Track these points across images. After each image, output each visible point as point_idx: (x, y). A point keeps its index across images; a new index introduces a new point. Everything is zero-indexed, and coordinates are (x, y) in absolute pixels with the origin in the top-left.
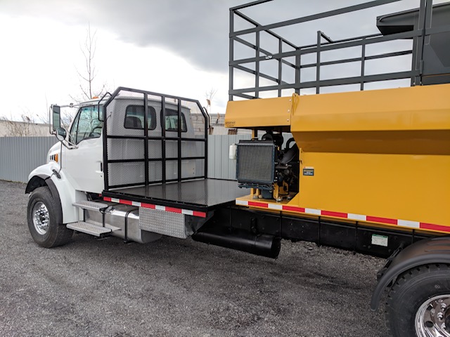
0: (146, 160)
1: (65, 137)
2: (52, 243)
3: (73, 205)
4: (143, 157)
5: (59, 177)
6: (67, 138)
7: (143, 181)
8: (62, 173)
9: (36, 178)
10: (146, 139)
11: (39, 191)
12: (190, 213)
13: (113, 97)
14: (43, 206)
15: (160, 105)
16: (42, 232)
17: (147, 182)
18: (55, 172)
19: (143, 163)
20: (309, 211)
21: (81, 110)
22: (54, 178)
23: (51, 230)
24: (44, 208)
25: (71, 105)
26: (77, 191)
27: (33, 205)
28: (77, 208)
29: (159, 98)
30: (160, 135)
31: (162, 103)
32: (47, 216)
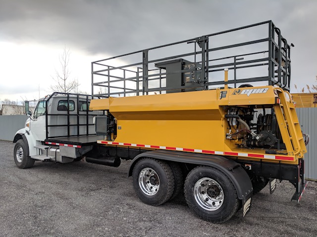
0: (68, 125)
1: (31, 115)
2: (24, 166)
3: (34, 147)
4: (67, 124)
5: (29, 134)
6: (33, 116)
7: (67, 135)
8: (30, 132)
9: (18, 135)
10: (68, 115)
11: (20, 141)
12: (76, 146)
13: (51, 97)
14: (21, 148)
15: (76, 99)
16: (20, 161)
17: (69, 136)
18: (27, 132)
19: (67, 127)
20: (120, 144)
21: (39, 102)
22: (26, 135)
23: (24, 160)
24: (21, 149)
25: (35, 100)
26: (37, 141)
27: (16, 148)
28: (37, 148)
29: (76, 96)
30: (76, 113)
31: (78, 98)
32: (22, 153)
